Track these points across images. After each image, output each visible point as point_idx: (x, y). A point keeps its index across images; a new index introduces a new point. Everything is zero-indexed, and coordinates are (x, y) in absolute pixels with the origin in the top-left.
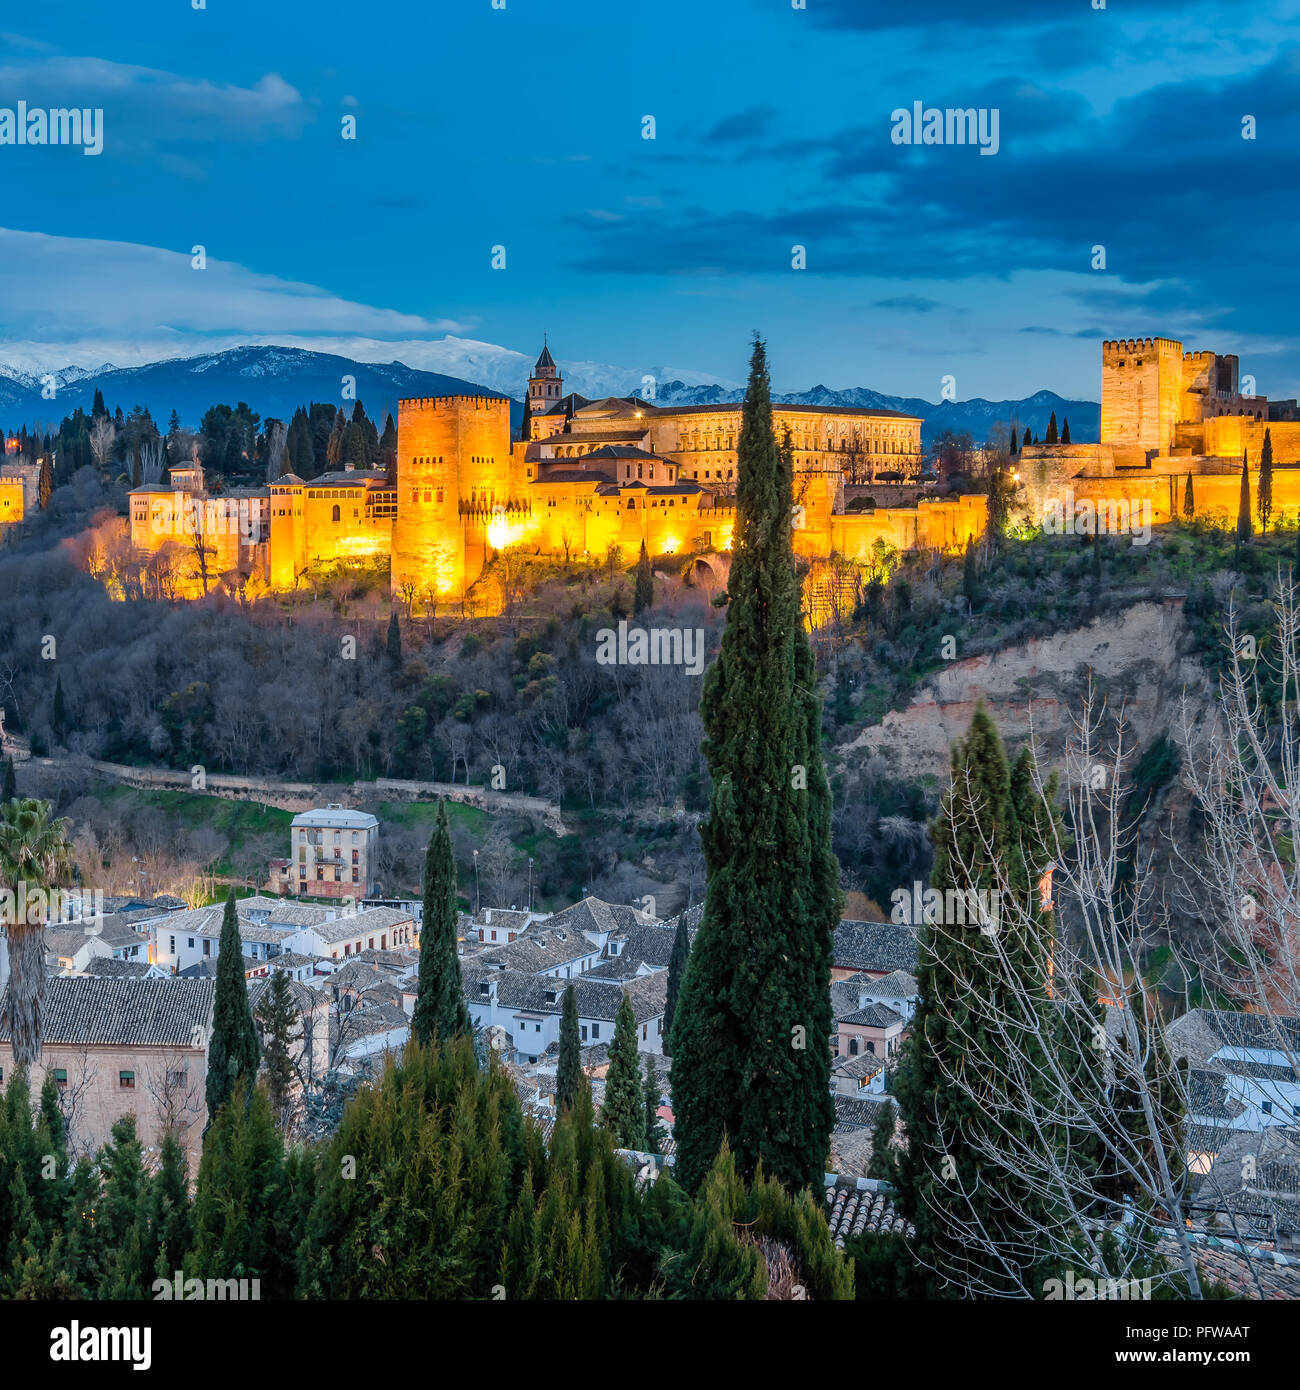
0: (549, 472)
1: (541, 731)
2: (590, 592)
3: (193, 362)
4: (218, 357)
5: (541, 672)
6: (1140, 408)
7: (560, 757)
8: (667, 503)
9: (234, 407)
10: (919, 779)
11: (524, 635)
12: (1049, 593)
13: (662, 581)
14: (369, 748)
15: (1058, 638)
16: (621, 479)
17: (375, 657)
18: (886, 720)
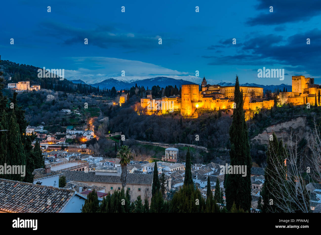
0: (205, 96)
1: (204, 136)
2: (211, 114)
3: (150, 79)
4: (154, 78)
5: (204, 127)
6: (298, 86)
7: (207, 140)
8: (223, 101)
9: (157, 86)
10: (264, 144)
11: (201, 121)
12: (284, 115)
13: (223, 113)
14: (177, 138)
15: (286, 123)
16: (216, 97)
17: (178, 124)
18: (259, 135)
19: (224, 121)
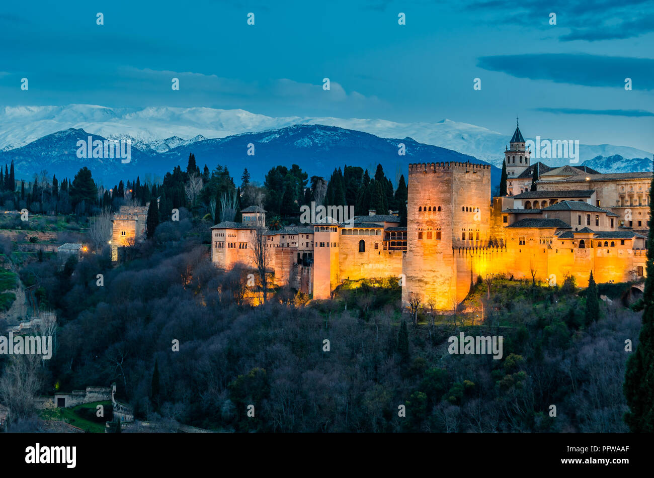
0: (519, 220)
1: (514, 414)
2: (551, 309)
3: (260, 136)
4: (278, 132)
5: (513, 368)
8: (609, 244)
9: (289, 168)
13: (606, 303)
14: (384, 422)
16: (574, 225)
17: (389, 353)
19: (612, 341)
